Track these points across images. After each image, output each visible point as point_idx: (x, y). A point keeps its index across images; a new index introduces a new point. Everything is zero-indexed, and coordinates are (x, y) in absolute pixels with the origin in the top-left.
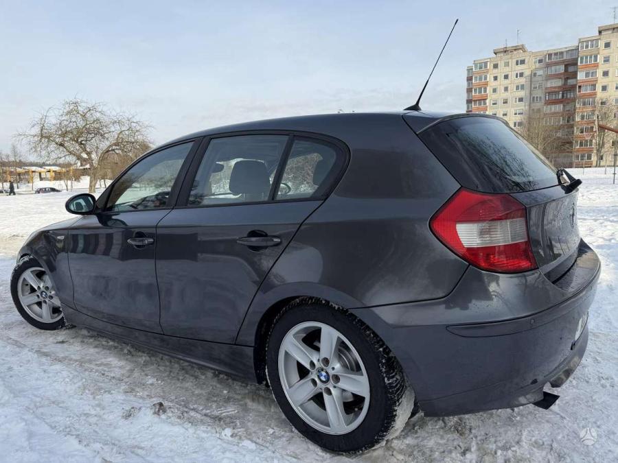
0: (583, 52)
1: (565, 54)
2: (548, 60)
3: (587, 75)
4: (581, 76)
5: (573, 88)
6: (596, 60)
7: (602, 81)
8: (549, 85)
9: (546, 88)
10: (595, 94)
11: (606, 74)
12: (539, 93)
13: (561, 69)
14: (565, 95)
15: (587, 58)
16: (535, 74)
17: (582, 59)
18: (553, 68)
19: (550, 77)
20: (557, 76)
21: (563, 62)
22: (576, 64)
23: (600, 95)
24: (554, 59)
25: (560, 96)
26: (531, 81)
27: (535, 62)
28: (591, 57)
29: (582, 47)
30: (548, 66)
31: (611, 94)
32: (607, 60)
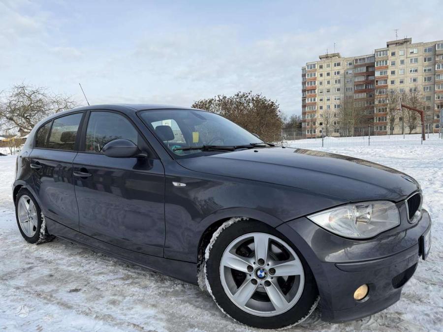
0: (378, 58)
1: (366, 59)
2: (356, 63)
3: (381, 73)
4: (377, 74)
5: (372, 82)
6: (386, 64)
7: (391, 78)
8: (356, 80)
9: (355, 82)
10: (387, 86)
11: (393, 73)
12: (350, 86)
13: (364, 70)
14: (367, 87)
15: (380, 62)
16: (347, 73)
17: (377, 63)
18: (359, 69)
19: (356, 75)
20: (361, 74)
21: (365, 65)
22: (374, 66)
23: (390, 86)
24: (359, 63)
25: (364, 87)
26: (345, 77)
27: (347, 65)
28: (383, 62)
29: (377, 55)
30: (356, 67)
31: (397, 86)
32: (393, 64)
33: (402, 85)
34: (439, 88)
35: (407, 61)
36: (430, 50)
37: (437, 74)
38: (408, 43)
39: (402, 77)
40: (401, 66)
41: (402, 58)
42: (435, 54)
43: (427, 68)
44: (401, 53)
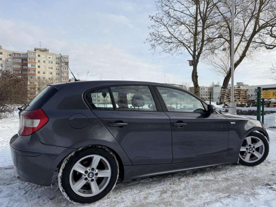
0: (29, 56)
1: (21, 55)
2: (14, 56)
3: (32, 66)
4: (29, 66)
5: (26, 70)
6: (35, 60)
7: (38, 70)
8: (15, 67)
9: (13, 68)
10: (35, 74)
11: (39, 67)
13: (20, 61)
14: (22, 72)
15: (31, 59)
16: (8, 61)
17: (29, 59)
18: (16, 60)
19: (14, 63)
20: (18, 63)
21: (21, 58)
22: (27, 60)
23: (37, 75)
24: (16, 56)
25: (20, 72)
26: (6, 63)
27: (7, 55)
28: (33, 59)
29: (29, 54)
30: (14, 58)
31: (41, 75)
32: (39, 61)
33: (44, 75)
34: (63, 80)
35: (47, 62)
36: (59, 58)
37: (62, 72)
38: (47, 52)
39: (44, 70)
40: (44, 64)
41: (44, 59)
42: (61, 62)
43: (57, 68)
44: (43, 56)
